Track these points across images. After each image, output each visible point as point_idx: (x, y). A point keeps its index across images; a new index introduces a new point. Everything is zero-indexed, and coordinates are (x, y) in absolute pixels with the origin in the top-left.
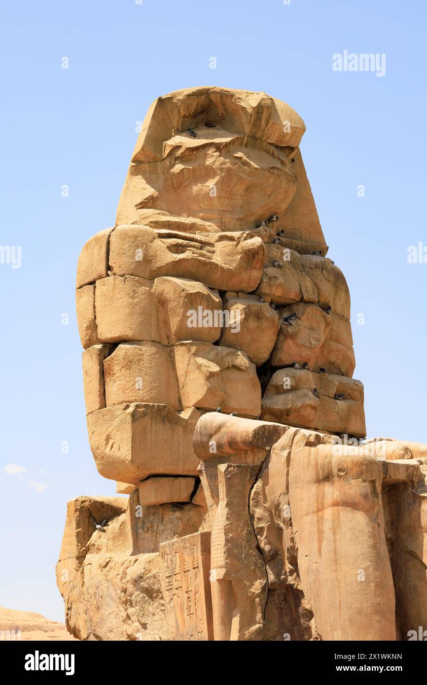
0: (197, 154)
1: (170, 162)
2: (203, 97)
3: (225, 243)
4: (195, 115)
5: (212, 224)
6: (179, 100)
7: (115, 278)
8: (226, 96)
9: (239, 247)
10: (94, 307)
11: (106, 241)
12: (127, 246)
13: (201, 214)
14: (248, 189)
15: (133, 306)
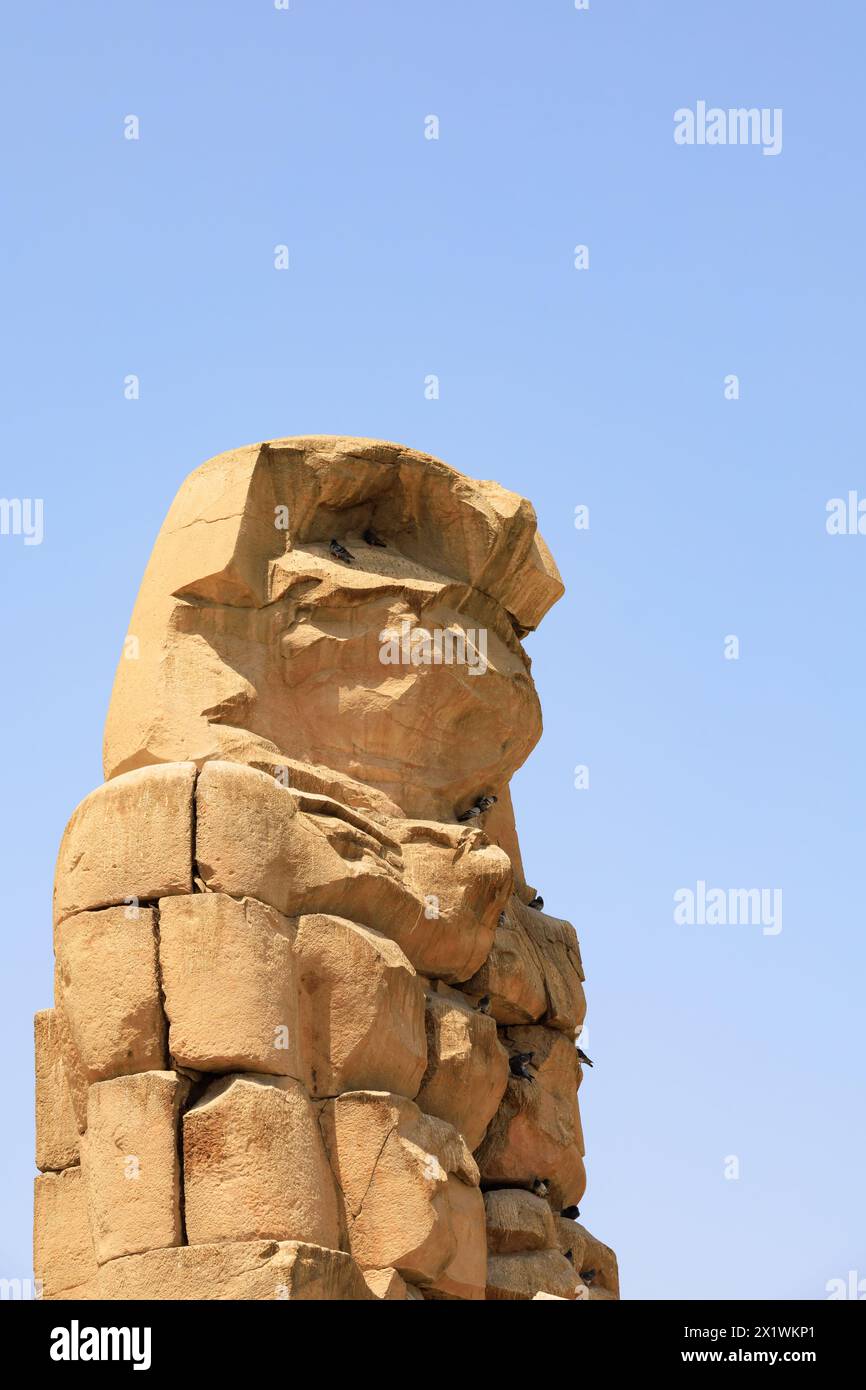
0: (361, 609)
1: (286, 616)
2: (383, 468)
3: (425, 849)
4: (342, 510)
5: (383, 794)
6: (323, 461)
7: (220, 900)
8: (434, 475)
9: (461, 864)
10: (159, 968)
11: (187, 798)
12: (243, 820)
13: (354, 764)
14: (462, 720)
15: (266, 978)
